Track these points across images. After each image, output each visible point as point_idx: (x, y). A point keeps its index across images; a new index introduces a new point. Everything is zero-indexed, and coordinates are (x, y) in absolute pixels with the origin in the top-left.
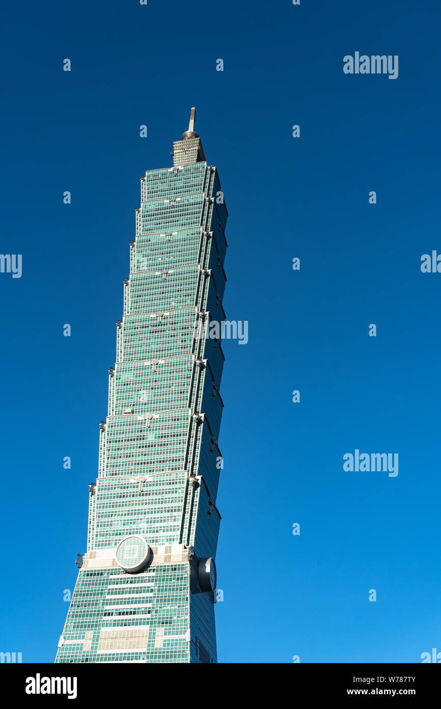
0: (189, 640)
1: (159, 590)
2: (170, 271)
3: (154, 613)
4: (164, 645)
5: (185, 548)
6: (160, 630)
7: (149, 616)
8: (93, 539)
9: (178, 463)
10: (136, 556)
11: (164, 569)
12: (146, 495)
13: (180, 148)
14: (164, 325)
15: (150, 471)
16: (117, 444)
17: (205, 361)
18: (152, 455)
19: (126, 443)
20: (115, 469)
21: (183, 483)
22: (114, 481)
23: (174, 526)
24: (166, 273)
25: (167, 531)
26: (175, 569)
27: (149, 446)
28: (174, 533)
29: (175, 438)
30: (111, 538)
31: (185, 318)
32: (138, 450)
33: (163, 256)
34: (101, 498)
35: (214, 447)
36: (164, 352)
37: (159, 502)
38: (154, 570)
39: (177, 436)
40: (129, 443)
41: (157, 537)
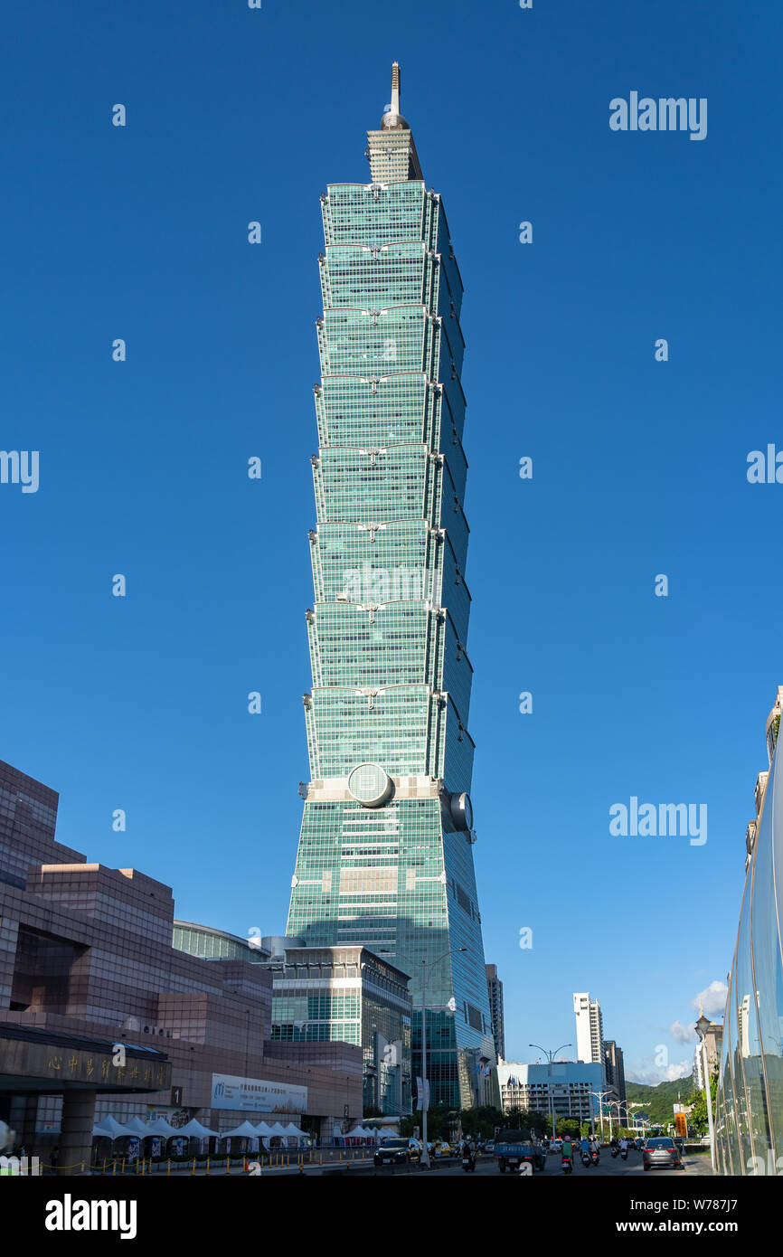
0: (445, 882)
1: (405, 828)
2: (384, 380)
3: (401, 853)
4: (417, 887)
5: (433, 780)
6: (411, 872)
7: (396, 856)
8: (316, 765)
9: (416, 674)
10: (373, 788)
11: (410, 804)
12: (379, 713)
13: (379, 145)
14: (381, 468)
15: (381, 682)
16: (333, 643)
17: (443, 531)
18: (380, 660)
19: (346, 642)
20: (334, 676)
21: (425, 700)
22: (334, 693)
23: (418, 753)
24: (377, 383)
25: (410, 759)
26: (423, 805)
27: (376, 649)
28: (419, 762)
29: (411, 640)
30: (340, 765)
31: (411, 460)
32: (363, 653)
33: (369, 350)
34: (320, 715)
35: (461, 655)
36: (384, 513)
37: (396, 724)
38: (397, 805)
39: (413, 636)
40: (349, 642)
41: (397, 766)
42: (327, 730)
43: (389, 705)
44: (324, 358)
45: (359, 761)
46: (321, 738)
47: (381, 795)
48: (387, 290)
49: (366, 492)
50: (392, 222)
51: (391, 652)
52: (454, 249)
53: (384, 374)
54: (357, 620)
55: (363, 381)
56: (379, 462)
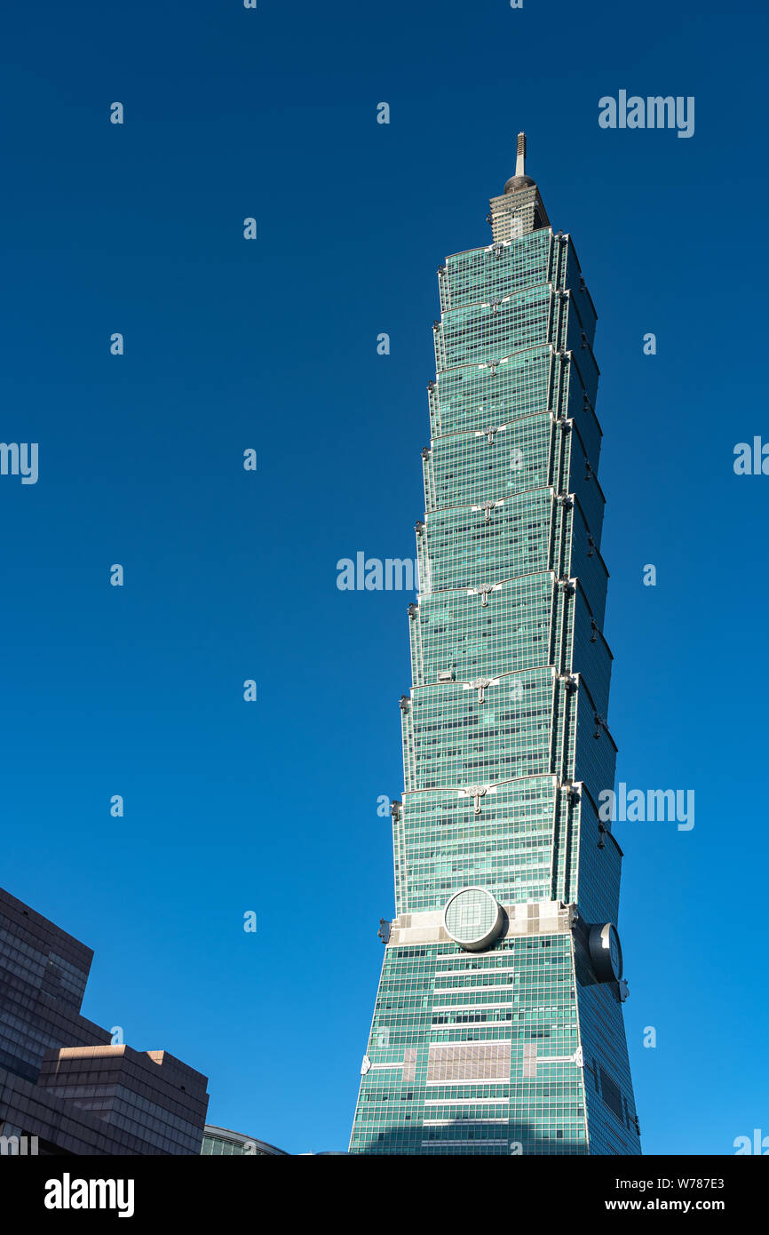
0: (582, 1065)
1: (522, 980)
2: (502, 428)
3: (516, 1017)
4: (539, 1073)
5: (563, 907)
6: (530, 1047)
7: (508, 1023)
8: (404, 895)
9: (538, 762)
10: (478, 922)
11: (529, 944)
12: (488, 818)
13: (502, 208)
14: (497, 523)
15: (492, 777)
16: (432, 733)
17: (574, 580)
18: (491, 748)
19: (448, 731)
20: (431, 775)
21: (551, 796)
22: (431, 797)
23: (541, 870)
24: (495, 433)
25: (529, 878)
26: (548, 944)
27: (486, 735)
28: (542, 882)
29: (531, 719)
30: (435, 892)
31: (535, 507)
32: (469, 742)
33: (486, 402)
34: (412, 826)
35: (600, 731)
36: (499, 571)
37: (511, 831)
38: (511, 946)
39: (534, 714)
40: (452, 730)
41: (511, 890)
42: (419, 846)
43: (502, 805)
44: (435, 421)
45: (459, 886)
46: (410, 857)
47: (489, 932)
48: (507, 338)
49: (480, 551)
50: (515, 273)
51: (505, 737)
52: (585, 281)
53: (501, 423)
54: (463, 701)
55: (478, 434)
56: (494, 516)
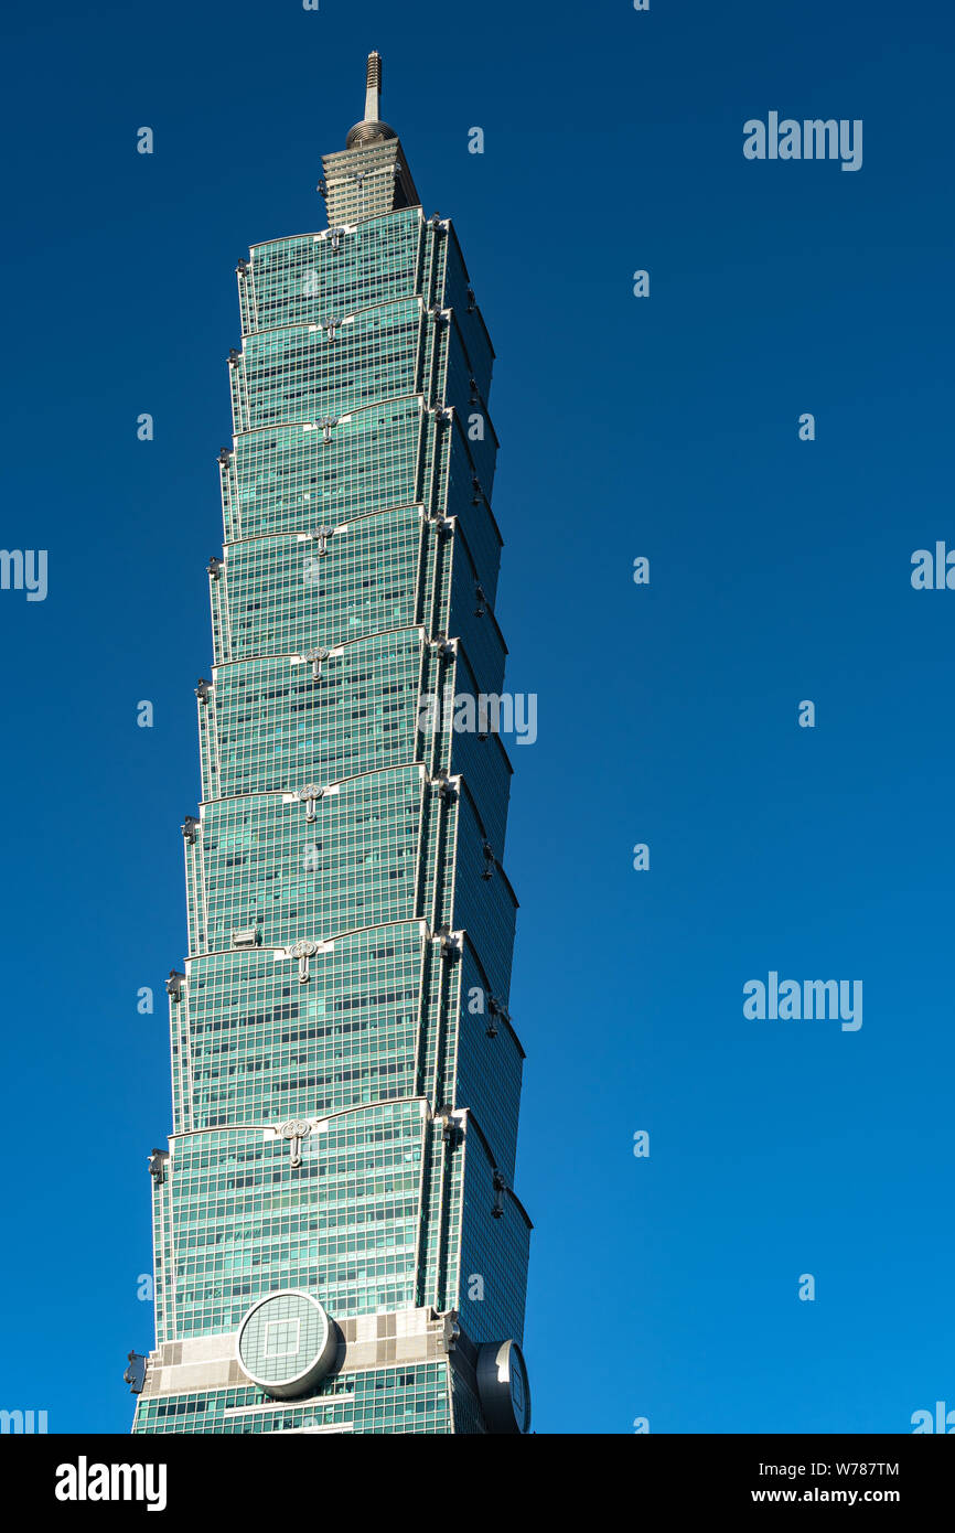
2: (341, 530)
5: (434, 1317)
8: (169, 1309)
9: (396, 1077)
10: (294, 1350)
11: (379, 1382)
12: (314, 1173)
13: (343, 171)
14: (332, 684)
15: (320, 1105)
16: (221, 1034)
17: (456, 779)
18: (320, 1057)
19: (247, 1029)
20: (218, 1105)
21: (416, 1132)
22: (220, 1141)
23: (400, 1257)
24: (330, 536)
25: (380, 1271)
26: (410, 1380)
27: (312, 1034)
28: (401, 1278)
29: (386, 1006)
30: (223, 1302)
31: (393, 659)
32: (282, 1047)
33: (316, 485)
34: (185, 1192)
35: (497, 1025)
36: (336, 763)
37: (351, 1194)
38: (349, 1387)
39: (391, 998)
40: (255, 1028)
41: (351, 1292)
42: (195, 1225)
43: (338, 1151)
44: (230, 513)
45: (264, 1289)
46: (182, 1244)
47: (312, 1365)
48: (351, 383)
49: (302, 730)
50: (364, 277)
51: (343, 1037)
52: (476, 296)
53: (341, 520)
54: (274, 980)
55: (301, 538)
56: (328, 673)
